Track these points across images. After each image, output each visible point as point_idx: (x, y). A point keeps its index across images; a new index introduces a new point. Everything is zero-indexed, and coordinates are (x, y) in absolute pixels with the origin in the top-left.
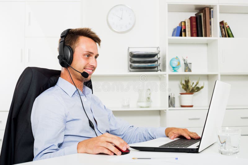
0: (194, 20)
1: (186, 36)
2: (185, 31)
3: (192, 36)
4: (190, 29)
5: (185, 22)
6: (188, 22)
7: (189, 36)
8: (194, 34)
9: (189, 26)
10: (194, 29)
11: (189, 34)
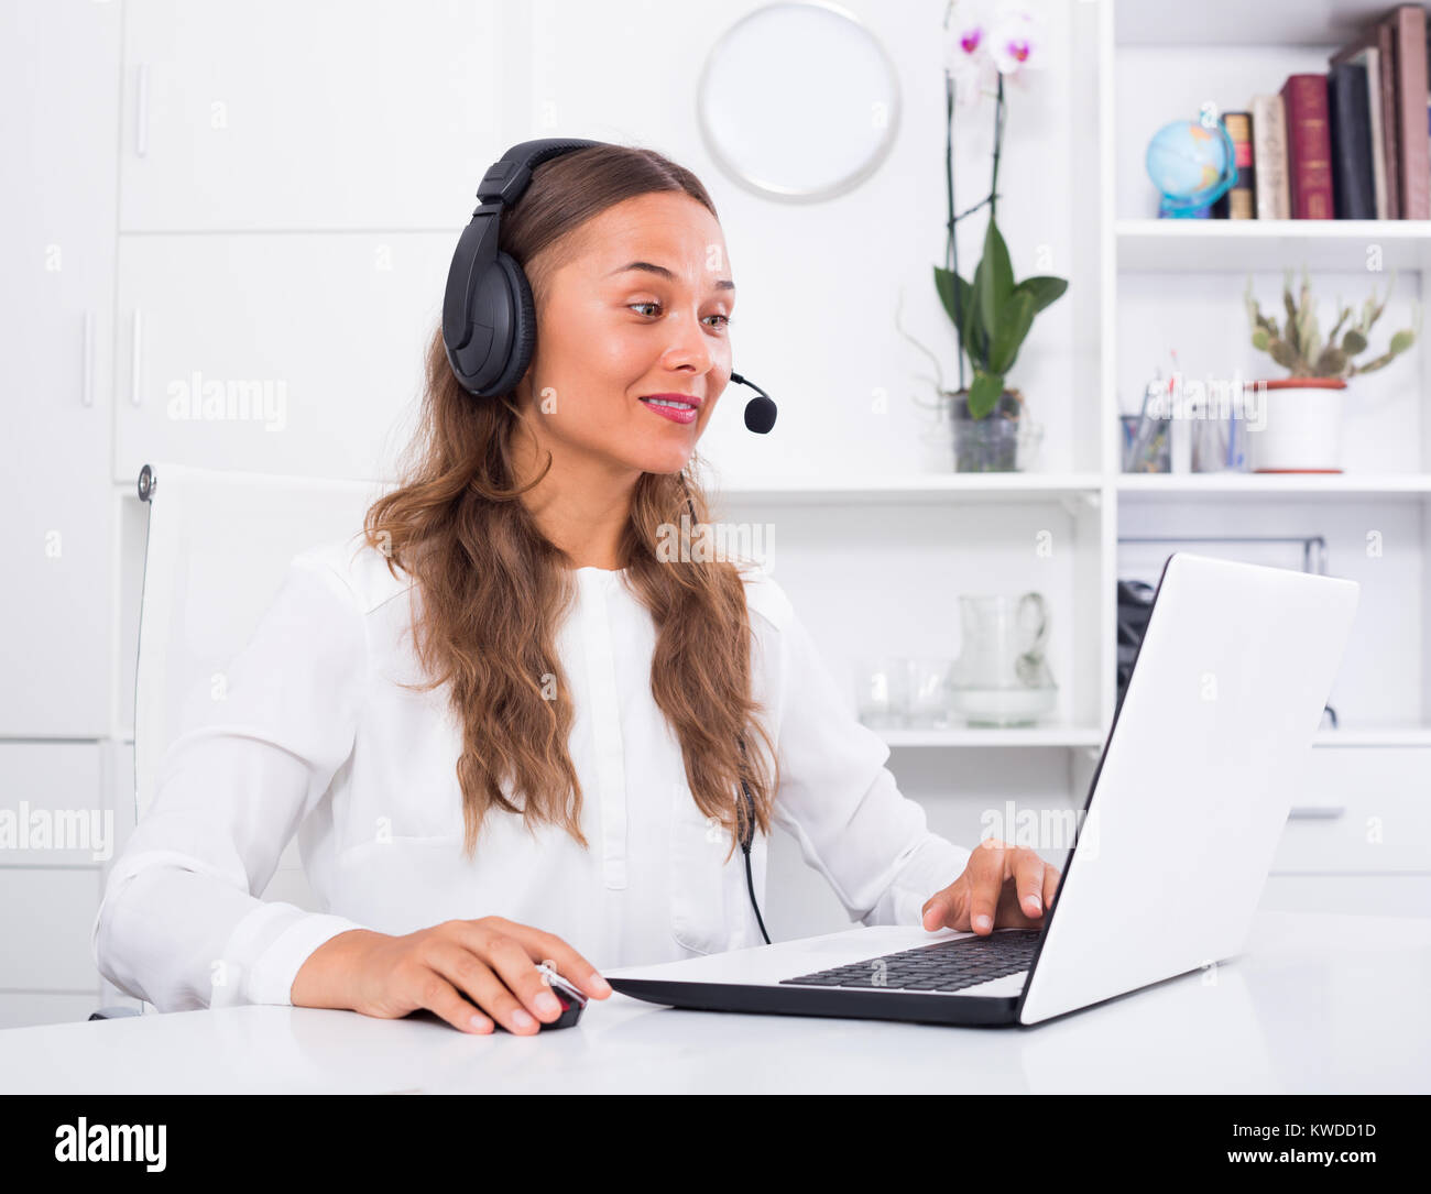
0: (1313, 100)
1: (1254, 214)
2: (1249, 178)
3: (1298, 211)
4: (1282, 166)
5: (1249, 118)
6: (1271, 118)
7: (1278, 216)
8: (1317, 203)
9: (1282, 147)
10: (1317, 165)
11: (1276, 201)
